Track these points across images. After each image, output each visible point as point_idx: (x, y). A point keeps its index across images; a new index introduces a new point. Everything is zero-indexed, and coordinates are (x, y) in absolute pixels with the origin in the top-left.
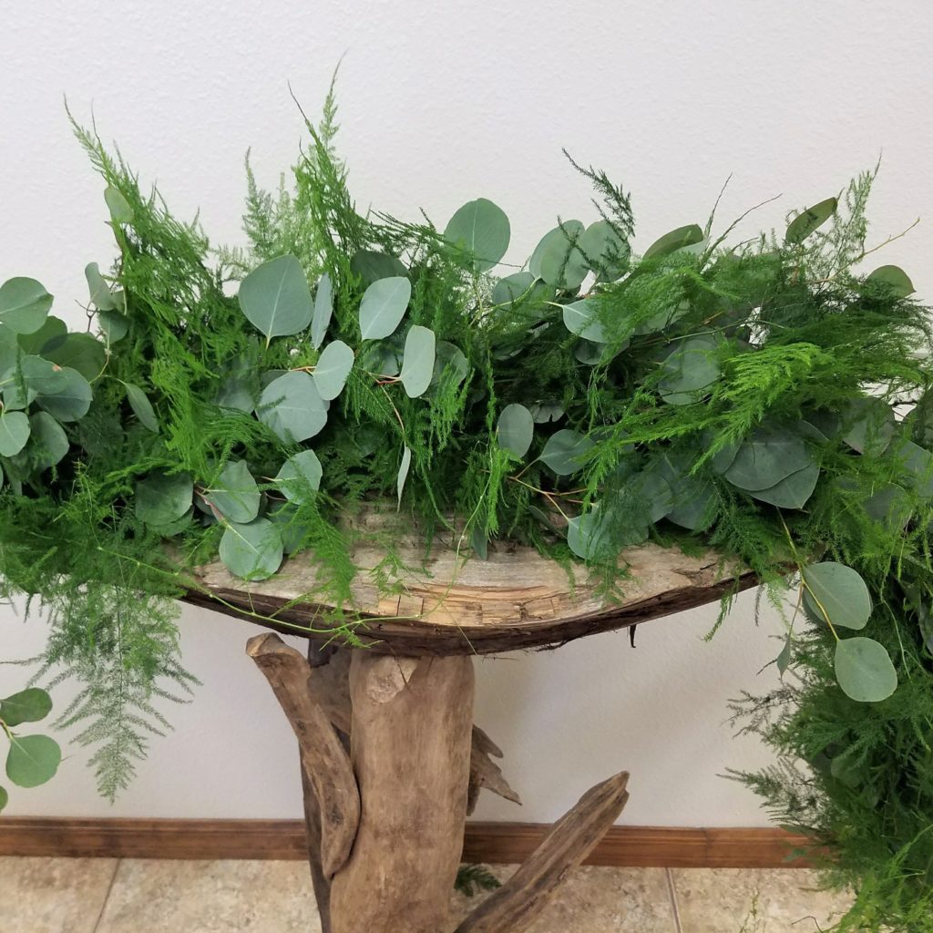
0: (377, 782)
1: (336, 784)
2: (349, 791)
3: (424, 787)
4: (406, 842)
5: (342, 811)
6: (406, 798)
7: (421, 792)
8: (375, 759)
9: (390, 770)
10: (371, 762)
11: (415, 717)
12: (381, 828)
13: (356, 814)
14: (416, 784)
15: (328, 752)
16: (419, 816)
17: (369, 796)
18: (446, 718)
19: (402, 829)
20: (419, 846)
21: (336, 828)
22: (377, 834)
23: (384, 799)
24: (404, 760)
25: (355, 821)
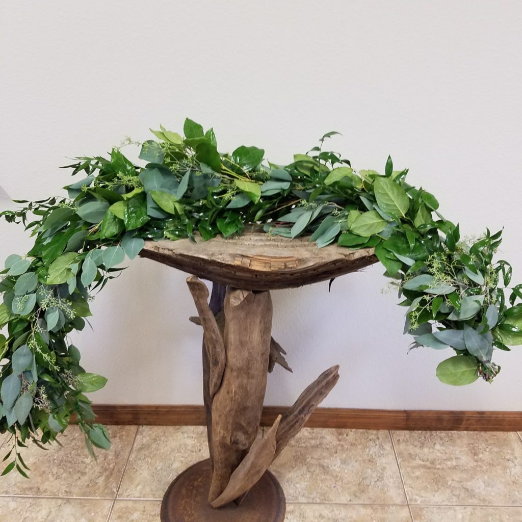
0: (233, 347)
1: (217, 347)
2: (222, 351)
3: (251, 351)
4: (244, 375)
5: (218, 359)
6: (244, 355)
7: (250, 353)
8: (232, 337)
9: (238, 343)
10: (231, 338)
11: (248, 320)
12: (234, 368)
13: (224, 361)
14: (248, 349)
15: (214, 332)
16: (249, 364)
17: (230, 354)
18: (261, 322)
19: (242, 369)
20: (248, 378)
21: (216, 369)
22: (232, 370)
23: (235, 355)
24: (244, 339)
25: (224, 365)
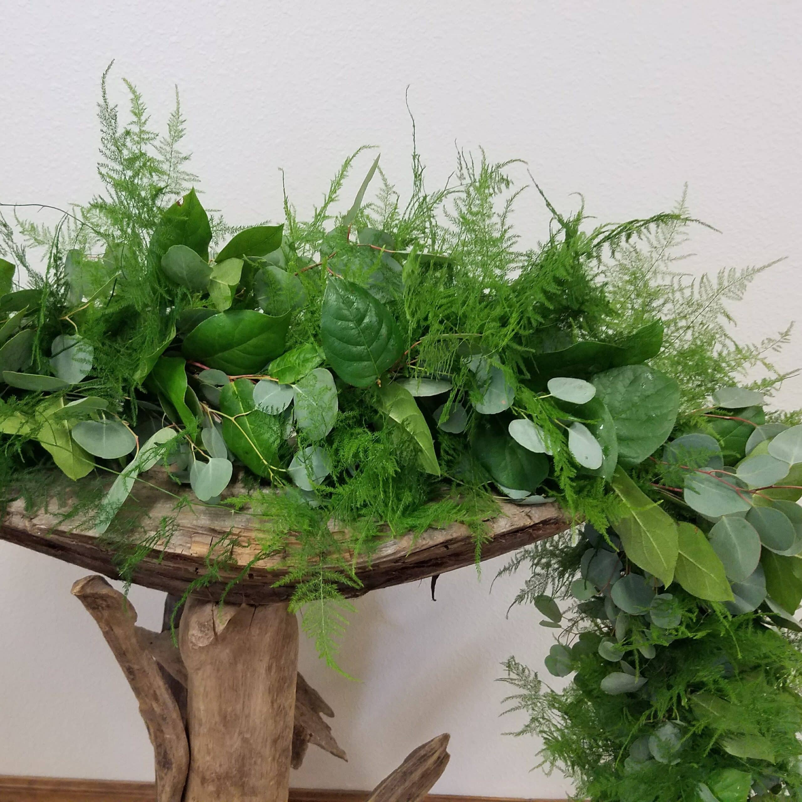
0: (204, 730)
1: (164, 729)
2: (178, 737)
3: (248, 736)
4: (232, 789)
5: (171, 756)
6: (232, 746)
7: (245, 741)
8: (202, 708)
9: (217, 719)
10: (199, 710)
11: (240, 667)
12: (208, 775)
13: (184, 761)
14: (240, 733)
15: (156, 699)
16: (243, 765)
17: (196, 744)
18: (269, 668)
19: (227, 776)
20: (244, 794)
21: (166, 774)
22: (204, 780)
23: (210, 746)
24: (229, 709)
25: (184, 768)
